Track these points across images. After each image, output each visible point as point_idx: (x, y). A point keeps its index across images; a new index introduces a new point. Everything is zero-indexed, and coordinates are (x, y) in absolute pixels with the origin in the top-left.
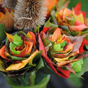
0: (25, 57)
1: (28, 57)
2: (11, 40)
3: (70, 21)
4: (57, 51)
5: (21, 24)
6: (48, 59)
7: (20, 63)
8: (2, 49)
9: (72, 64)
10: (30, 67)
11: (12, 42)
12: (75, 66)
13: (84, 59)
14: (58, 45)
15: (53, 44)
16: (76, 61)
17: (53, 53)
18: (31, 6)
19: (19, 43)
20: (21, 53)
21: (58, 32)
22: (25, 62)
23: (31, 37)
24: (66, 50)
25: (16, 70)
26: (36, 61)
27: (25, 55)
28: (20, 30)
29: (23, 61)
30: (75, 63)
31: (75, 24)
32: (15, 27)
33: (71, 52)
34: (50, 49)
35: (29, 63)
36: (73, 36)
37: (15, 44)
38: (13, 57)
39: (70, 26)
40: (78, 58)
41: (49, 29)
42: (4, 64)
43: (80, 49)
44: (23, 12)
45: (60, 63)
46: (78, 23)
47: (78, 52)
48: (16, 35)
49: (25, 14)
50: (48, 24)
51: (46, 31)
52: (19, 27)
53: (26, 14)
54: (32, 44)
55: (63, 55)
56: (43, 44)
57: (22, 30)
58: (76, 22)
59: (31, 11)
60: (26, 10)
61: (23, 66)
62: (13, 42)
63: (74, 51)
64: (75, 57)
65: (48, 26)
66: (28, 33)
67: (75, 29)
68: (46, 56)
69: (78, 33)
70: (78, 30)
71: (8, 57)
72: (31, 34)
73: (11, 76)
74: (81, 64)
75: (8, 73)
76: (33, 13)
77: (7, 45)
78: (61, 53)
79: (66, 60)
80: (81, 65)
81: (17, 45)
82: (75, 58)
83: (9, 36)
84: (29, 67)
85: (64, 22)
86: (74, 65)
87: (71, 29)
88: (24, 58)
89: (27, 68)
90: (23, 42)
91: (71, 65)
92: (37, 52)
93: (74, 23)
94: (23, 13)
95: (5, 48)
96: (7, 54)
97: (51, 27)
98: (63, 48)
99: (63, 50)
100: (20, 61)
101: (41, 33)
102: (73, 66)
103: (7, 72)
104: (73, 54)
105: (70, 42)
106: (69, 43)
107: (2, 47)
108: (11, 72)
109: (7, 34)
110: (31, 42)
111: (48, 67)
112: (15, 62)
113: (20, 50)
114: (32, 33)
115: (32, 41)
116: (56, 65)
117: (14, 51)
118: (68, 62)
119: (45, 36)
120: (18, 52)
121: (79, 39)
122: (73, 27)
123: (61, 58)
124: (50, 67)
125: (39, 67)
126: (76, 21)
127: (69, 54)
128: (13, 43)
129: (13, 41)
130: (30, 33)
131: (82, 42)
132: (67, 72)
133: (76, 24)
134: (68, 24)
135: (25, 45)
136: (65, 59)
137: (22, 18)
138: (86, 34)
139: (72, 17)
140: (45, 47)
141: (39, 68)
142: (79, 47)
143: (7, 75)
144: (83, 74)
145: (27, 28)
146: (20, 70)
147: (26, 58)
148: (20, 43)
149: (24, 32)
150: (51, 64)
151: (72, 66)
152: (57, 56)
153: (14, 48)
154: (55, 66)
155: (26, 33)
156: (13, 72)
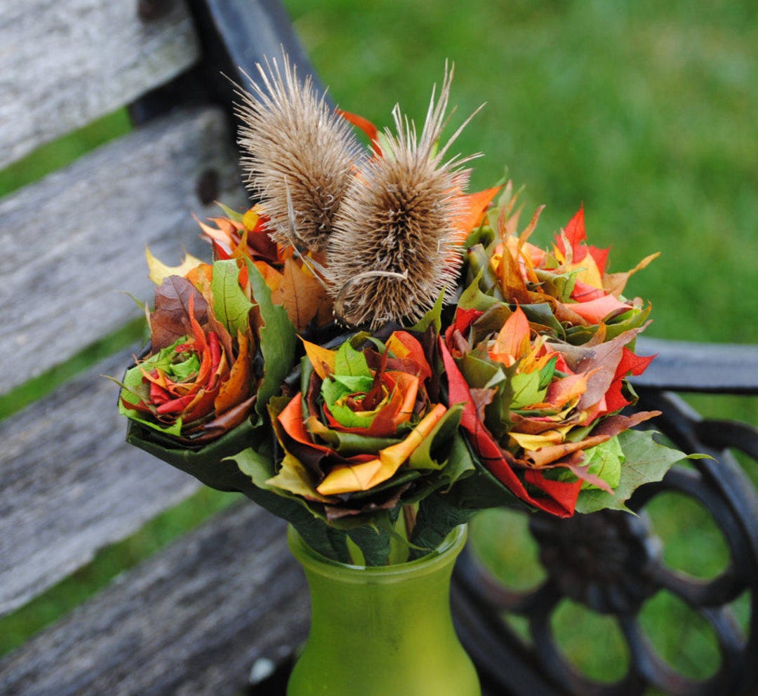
0: (392, 437)
1: (403, 434)
2: (326, 368)
3: (556, 282)
4: (524, 404)
5: (362, 302)
6: (486, 442)
7: (374, 459)
8: (292, 408)
9: (588, 457)
10: (417, 474)
11: (328, 376)
12: (598, 464)
13: (621, 437)
14: (529, 377)
15: (509, 372)
16: (596, 444)
17: (508, 414)
18: (402, 224)
19: (358, 379)
20: (378, 420)
21: (515, 329)
22: (396, 454)
23: (406, 352)
24: (558, 398)
25: (361, 491)
26: (442, 446)
27: (392, 424)
28: (355, 330)
29: (386, 452)
30: (596, 453)
31: (576, 295)
32: (336, 316)
33: (575, 410)
34: (496, 398)
35: (413, 459)
36: (574, 341)
37: (343, 386)
38: (346, 439)
39: (558, 303)
40: (599, 434)
41: (477, 317)
42: (303, 469)
43: (608, 396)
44: (366, 251)
45: (542, 451)
46: (588, 290)
47: (603, 407)
48: (347, 346)
49: (378, 259)
50: (473, 296)
51: (465, 327)
52: (353, 315)
53: (382, 258)
54: (413, 383)
55: (547, 421)
56: (462, 380)
57: (365, 326)
58: (577, 288)
59: (406, 245)
60: (384, 242)
61: (388, 473)
62: (335, 377)
63: (588, 405)
64: (591, 428)
65: (472, 305)
66: (393, 338)
67: (580, 314)
68: (479, 428)
69: (594, 331)
70: (590, 320)
71: (319, 439)
72: (402, 341)
73: (341, 514)
74: (620, 457)
75: (326, 504)
76: (412, 250)
77: (311, 390)
78: (537, 411)
79: (556, 443)
80: (618, 461)
81: (352, 387)
82: (591, 434)
83: (314, 354)
84: (410, 476)
85: (531, 287)
86: (593, 459)
87: (561, 314)
88: (389, 441)
89: (401, 480)
90: (376, 377)
91: (581, 461)
92: (439, 409)
93: (569, 291)
94: (368, 255)
95: (300, 405)
96: (318, 427)
97: (484, 310)
98: (544, 392)
99: (544, 402)
100: (374, 454)
101: (447, 333)
102: (591, 463)
103: (324, 501)
104: (583, 417)
105: (565, 368)
106: (563, 371)
107: (289, 401)
108: (337, 501)
109: (308, 346)
110: (409, 373)
111: (487, 472)
112: (350, 457)
113: (366, 409)
114: (406, 335)
115: (413, 368)
116: (522, 462)
117: (340, 412)
118: (570, 447)
119: (465, 345)
120: (362, 418)
121: (605, 354)
122: (570, 308)
123: (537, 434)
124: (493, 474)
125: (454, 473)
126: (579, 285)
127: (569, 415)
128: (333, 380)
129: (334, 374)
130: (397, 336)
131: (616, 365)
132: (567, 490)
133: (578, 295)
134: (549, 297)
135: (383, 387)
136: (554, 436)
137: (367, 274)
138: (632, 331)
139: (560, 268)
140: (473, 391)
141: (455, 478)
142: (606, 388)
143: (323, 513)
144: (628, 497)
145: (386, 319)
146: (374, 491)
147: (395, 441)
148: (361, 382)
149: (372, 336)
150: (499, 459)
151: (586, 462)
152: (524, 427)
153: (339, 402)
154: (519, 470)
155: (384, 340)
156: (346, 498)
